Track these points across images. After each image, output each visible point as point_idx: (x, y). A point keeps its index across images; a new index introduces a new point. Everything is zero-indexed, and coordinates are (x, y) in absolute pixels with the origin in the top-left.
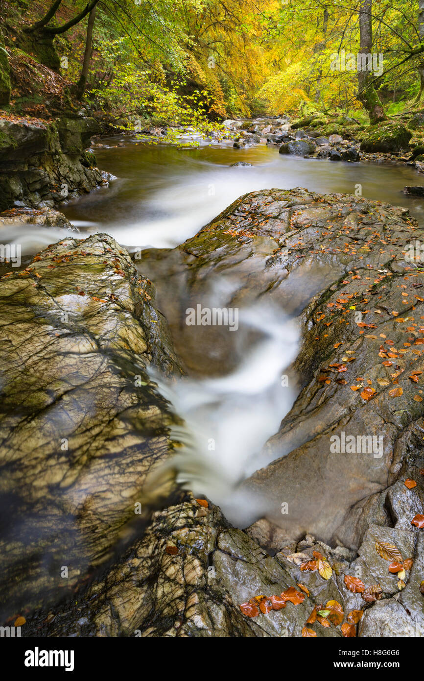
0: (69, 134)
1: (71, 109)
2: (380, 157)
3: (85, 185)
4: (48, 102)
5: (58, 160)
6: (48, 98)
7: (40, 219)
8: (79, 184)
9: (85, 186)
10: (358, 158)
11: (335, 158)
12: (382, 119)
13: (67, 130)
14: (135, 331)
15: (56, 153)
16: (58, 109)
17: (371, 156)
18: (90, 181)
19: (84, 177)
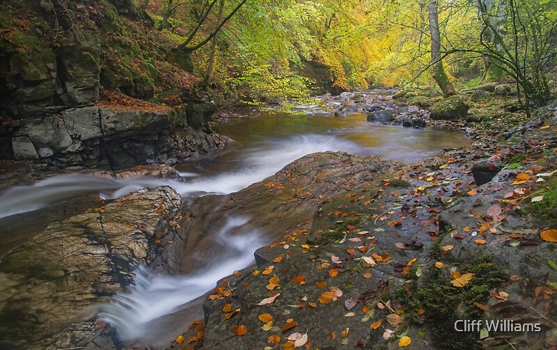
0: (194, 113)
1: (197, 97)
2: (443, 123)
3: (205, 146)
4: (181, 94)
5: (186, 131)
6: (182, 91)
7: (155, 173)
8: (200, 146)
9: (204, 148)
10: (424, 125)
11: (407, 125)
12: (452, 94)
13: (193, 111)
14: (141, 246)
15: (184, 126)
16: (188, 97)
17: (436, 122)
18: (209, 144)
19: (204, 141)
